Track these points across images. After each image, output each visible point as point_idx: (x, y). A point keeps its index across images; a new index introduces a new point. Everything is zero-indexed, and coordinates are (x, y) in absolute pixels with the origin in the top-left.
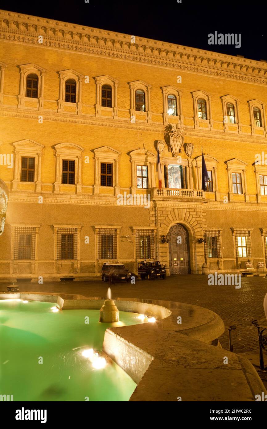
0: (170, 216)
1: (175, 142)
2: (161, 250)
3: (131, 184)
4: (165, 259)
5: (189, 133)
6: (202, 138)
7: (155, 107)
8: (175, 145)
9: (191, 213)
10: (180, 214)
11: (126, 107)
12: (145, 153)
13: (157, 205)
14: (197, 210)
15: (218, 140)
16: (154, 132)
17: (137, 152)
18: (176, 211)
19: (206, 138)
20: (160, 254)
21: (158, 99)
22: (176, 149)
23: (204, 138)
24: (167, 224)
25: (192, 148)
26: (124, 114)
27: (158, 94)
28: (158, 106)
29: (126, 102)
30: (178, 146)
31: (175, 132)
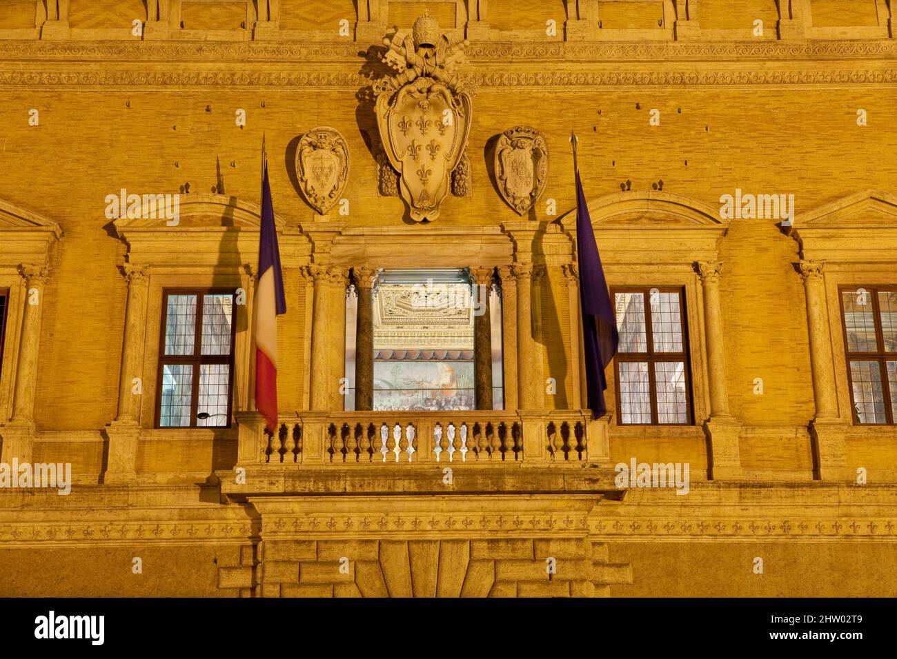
1: (415, 130)
3: (112, 405)
5: (527, 70)
8: (414, 150)
12: (219, 212)
13: (268, 524)
15: (732, 90)
19: (647, 91)
22: (423, 174)
23: (634, 91)
25: (536, 155)
30: (440, 155)
31: (411, 75)
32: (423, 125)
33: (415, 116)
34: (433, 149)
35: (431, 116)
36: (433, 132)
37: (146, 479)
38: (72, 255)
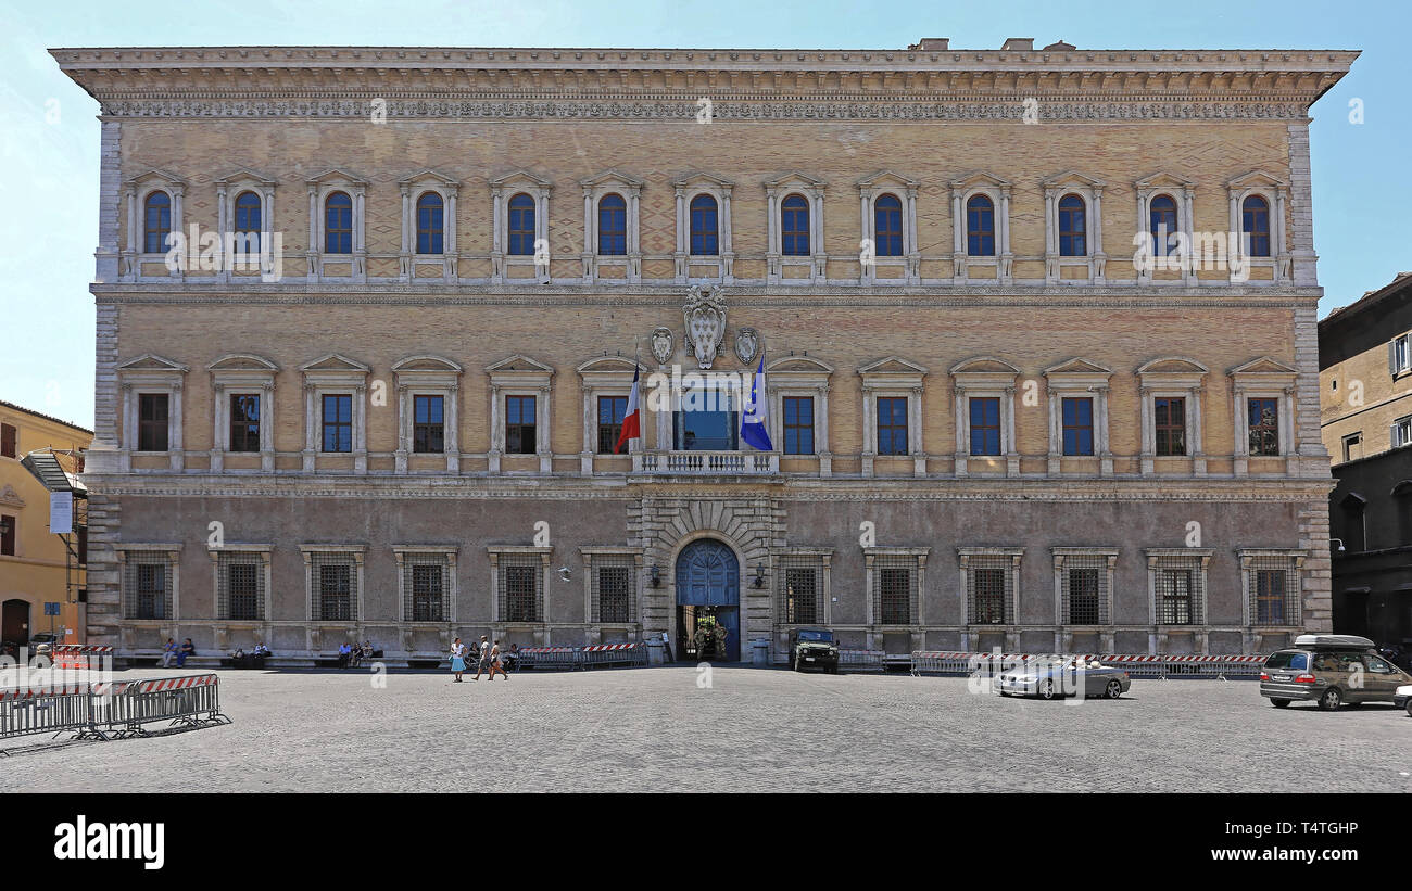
0: (677, 521)
1: (701, 329)
5: (750, 298)
7: (654, 239)
8: (701, 338)
9: (739, 512)
10: (704, 516)
11: (571, 250)
13: (646, 494)
14: (756, 503)
17: (599, 363)
19: (802, 308)
21: (663, 214)
22: (705, 348)
23: (796, 308)
24: (671, 541)
25: (753, 340)
27: (662, 202)
28: (662, 234)
29: (572, 236)
30: (712, 339)
32: (705, 327)
33: (701, 322)
34: (709, 337)
35: (707, 322)
36: (709, 329)
38: (560, 384)
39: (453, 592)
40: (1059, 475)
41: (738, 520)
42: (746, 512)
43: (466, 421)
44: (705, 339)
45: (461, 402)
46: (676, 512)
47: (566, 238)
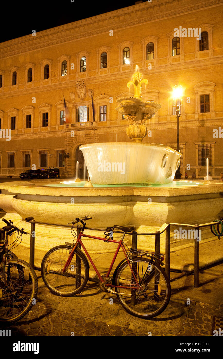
0: (73, 141)
2: (68, 162)
3: (56, 123)
4: (70, 167)
5: (92, 81)
6: (102, 82)
9: (87, 138)
10: (80, 139)
11: (56, 76)
14: (91, 135)
15: (113, 81)
16: (70, 87)
17: (60, 103)
18: (78, 137)
20: (67, 164)
21: (74, 63)
22: (81, 96)
23: (103, 82)
24: (72, 146)
26: (54, 81)
27: (74, 60)
31: (79, 85)
32: (81, 90)
33: (80, 89)
34: (82, 93)
35: (81, 89)
37: (59, 130)
38: (53, 109)
39: (32, 160)
40: (169, 121)
41: (87, 140)
42: (89, 137)
43: (35, 120)
44: (81, 93)
45: (34, 116)
46: (73, 139)
47: (55, 73)
